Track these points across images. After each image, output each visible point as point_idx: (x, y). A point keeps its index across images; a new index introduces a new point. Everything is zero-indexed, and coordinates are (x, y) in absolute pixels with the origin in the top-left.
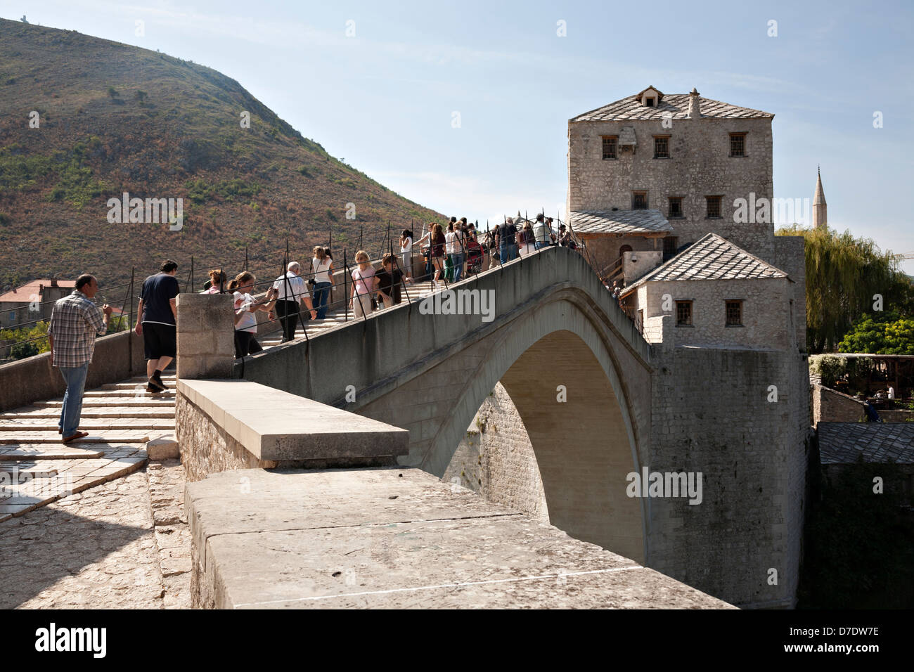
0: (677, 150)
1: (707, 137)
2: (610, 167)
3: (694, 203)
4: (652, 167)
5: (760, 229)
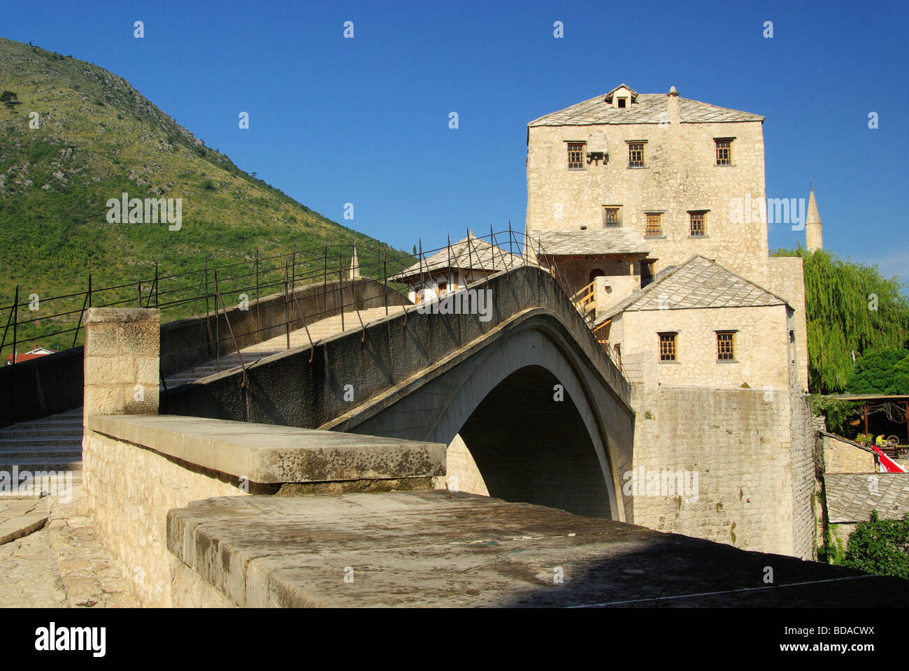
0: (655, 158)
1: (688, 143)
2: (576, 178)
3: (674, 220)
4: (625, 178)
5: (751, 250)
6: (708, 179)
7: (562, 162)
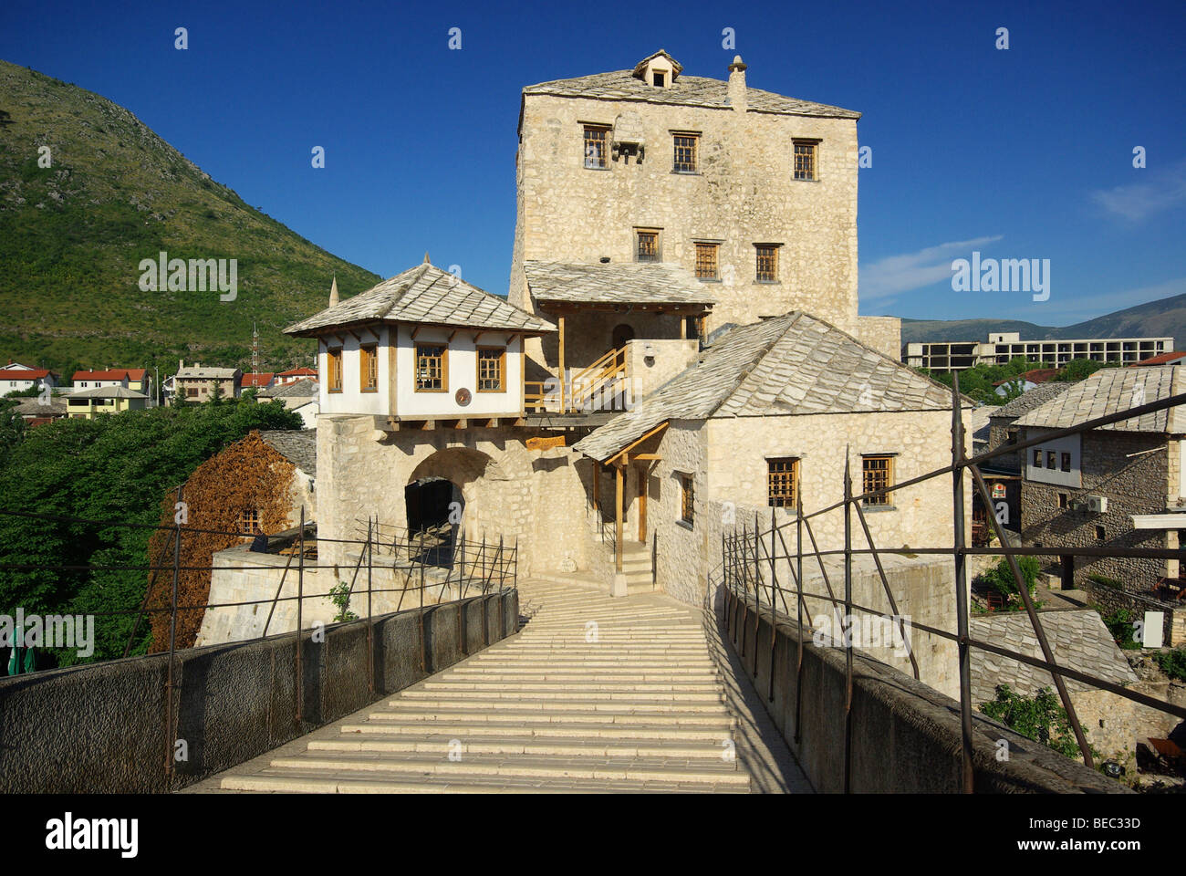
0: (711, 160)
1: (757, 141)
2: (596, 182)
3: (735, 254)
4: (668, 187)
5: (836, 304)
6: (782, 197)
7: (574, 155)
